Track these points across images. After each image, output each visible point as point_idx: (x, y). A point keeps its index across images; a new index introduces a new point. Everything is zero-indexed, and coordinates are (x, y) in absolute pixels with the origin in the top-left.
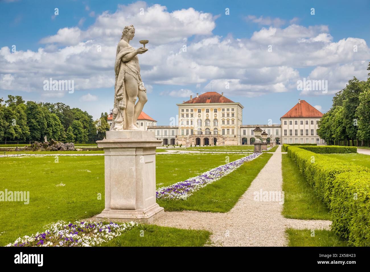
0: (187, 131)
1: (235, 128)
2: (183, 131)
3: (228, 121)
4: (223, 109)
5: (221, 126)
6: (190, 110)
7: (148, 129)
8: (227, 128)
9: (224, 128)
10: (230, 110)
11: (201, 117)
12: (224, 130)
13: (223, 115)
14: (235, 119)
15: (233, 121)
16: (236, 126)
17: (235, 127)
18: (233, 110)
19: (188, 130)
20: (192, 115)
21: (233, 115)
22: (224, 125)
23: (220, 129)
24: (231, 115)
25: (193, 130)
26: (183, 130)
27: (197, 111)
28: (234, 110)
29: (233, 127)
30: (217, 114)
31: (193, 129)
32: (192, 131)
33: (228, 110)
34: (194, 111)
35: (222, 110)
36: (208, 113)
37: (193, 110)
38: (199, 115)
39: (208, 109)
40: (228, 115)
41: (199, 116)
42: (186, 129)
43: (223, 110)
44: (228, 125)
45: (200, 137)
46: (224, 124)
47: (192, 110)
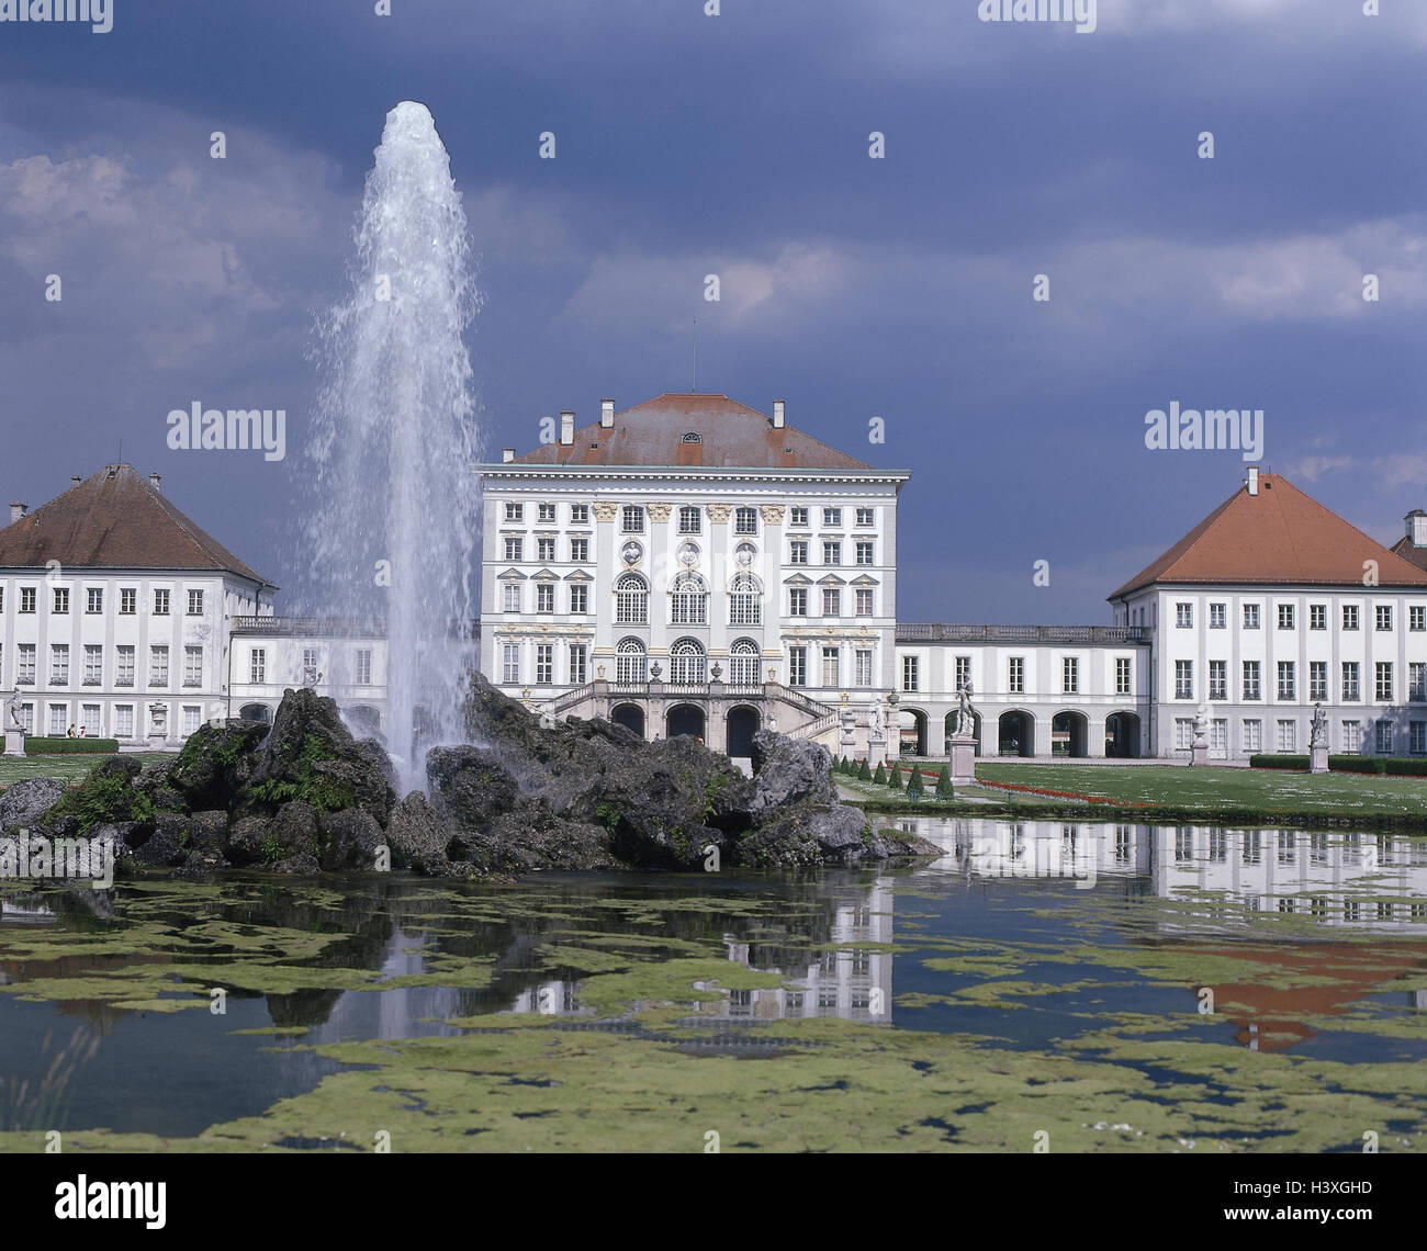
0: (545, 654)
1: (880, 644)
2: (516, 657)
3: (831, 595)
4: (795, 512)
5: (782, 627)
6: (564, 511)
7: (232, 634)
8: (825, 643)
9: (803, 643)
10: (849, 515)
11: (646, 558)
12: (798, 657)
13: (800, 552)
14: (877, 583)
15: (864, 595)
16: (885, 628)
17: (879, 633)
18: (865, 516)
19: (549, 649)
20: (580, 547)
21: (865, 550)
22: (801, 621)
23: (774, 644)
24: (848, 553)
25: (582, 651)
26: (511, 650)
27: (619, 517)
28: (870, 521)
29: (859, 633)
30: (758, 541)
31: (583, 641)
32: (578, 653)
33: (832, 515)
34: (591, 517)
35: (788, 517)
36: (697, 539)
37: (584, 509)
38: (627, 546)
39: (696, 511)
40: (832, 548)
41: (634, 552)
42: (539, 640)
43: (801, 515)
44: (827, 622)
45: (641, 703)
46: (803, 612)
47: (580, 513)
